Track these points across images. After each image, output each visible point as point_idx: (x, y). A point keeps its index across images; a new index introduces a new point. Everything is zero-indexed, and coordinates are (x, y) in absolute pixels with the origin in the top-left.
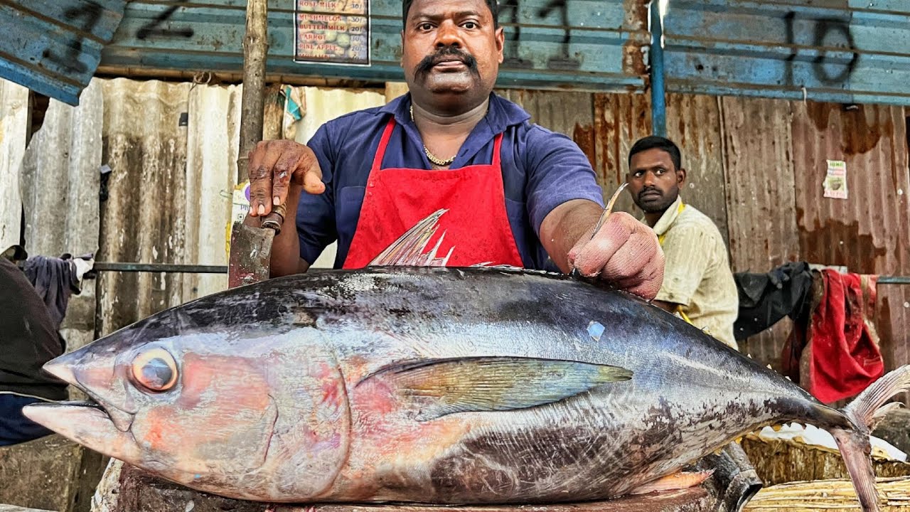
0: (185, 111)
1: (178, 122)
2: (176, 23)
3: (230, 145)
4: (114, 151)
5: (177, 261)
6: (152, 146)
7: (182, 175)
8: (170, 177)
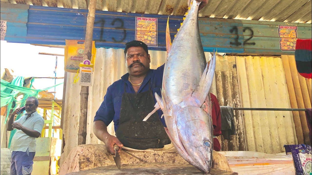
0: (235, 64)
1: (232, 67)
2: (251, 41)
3: (247, 73)
4: (219, 76)
5: (239, 107)
6: (228, 73)
7: (236, 82)
8: (232, 83)
